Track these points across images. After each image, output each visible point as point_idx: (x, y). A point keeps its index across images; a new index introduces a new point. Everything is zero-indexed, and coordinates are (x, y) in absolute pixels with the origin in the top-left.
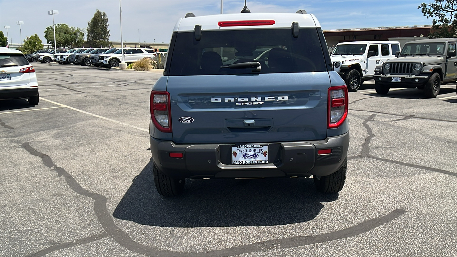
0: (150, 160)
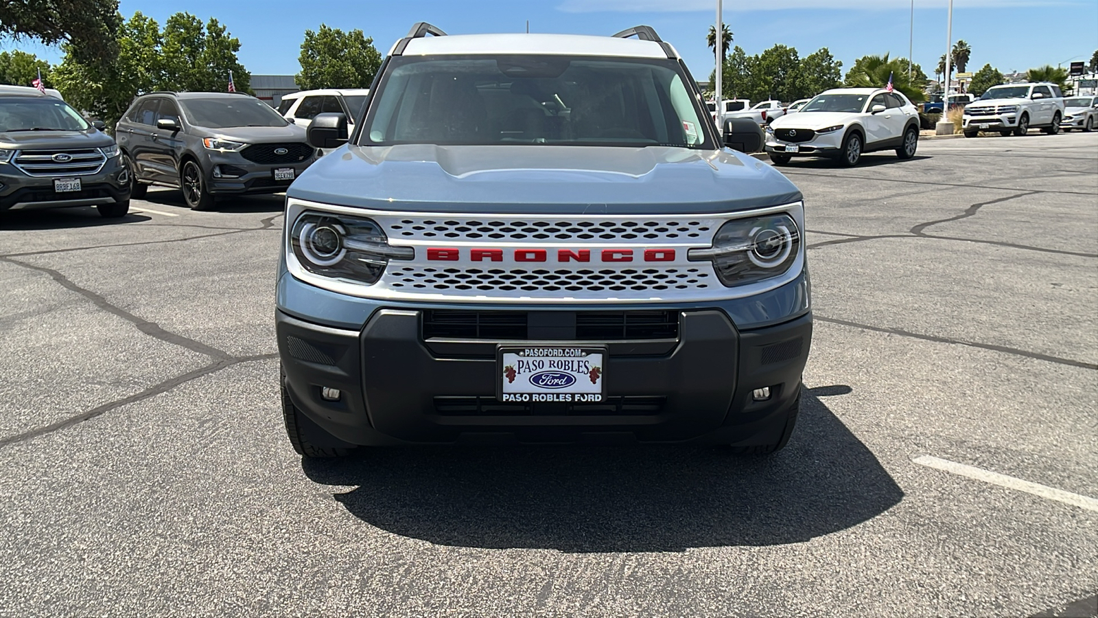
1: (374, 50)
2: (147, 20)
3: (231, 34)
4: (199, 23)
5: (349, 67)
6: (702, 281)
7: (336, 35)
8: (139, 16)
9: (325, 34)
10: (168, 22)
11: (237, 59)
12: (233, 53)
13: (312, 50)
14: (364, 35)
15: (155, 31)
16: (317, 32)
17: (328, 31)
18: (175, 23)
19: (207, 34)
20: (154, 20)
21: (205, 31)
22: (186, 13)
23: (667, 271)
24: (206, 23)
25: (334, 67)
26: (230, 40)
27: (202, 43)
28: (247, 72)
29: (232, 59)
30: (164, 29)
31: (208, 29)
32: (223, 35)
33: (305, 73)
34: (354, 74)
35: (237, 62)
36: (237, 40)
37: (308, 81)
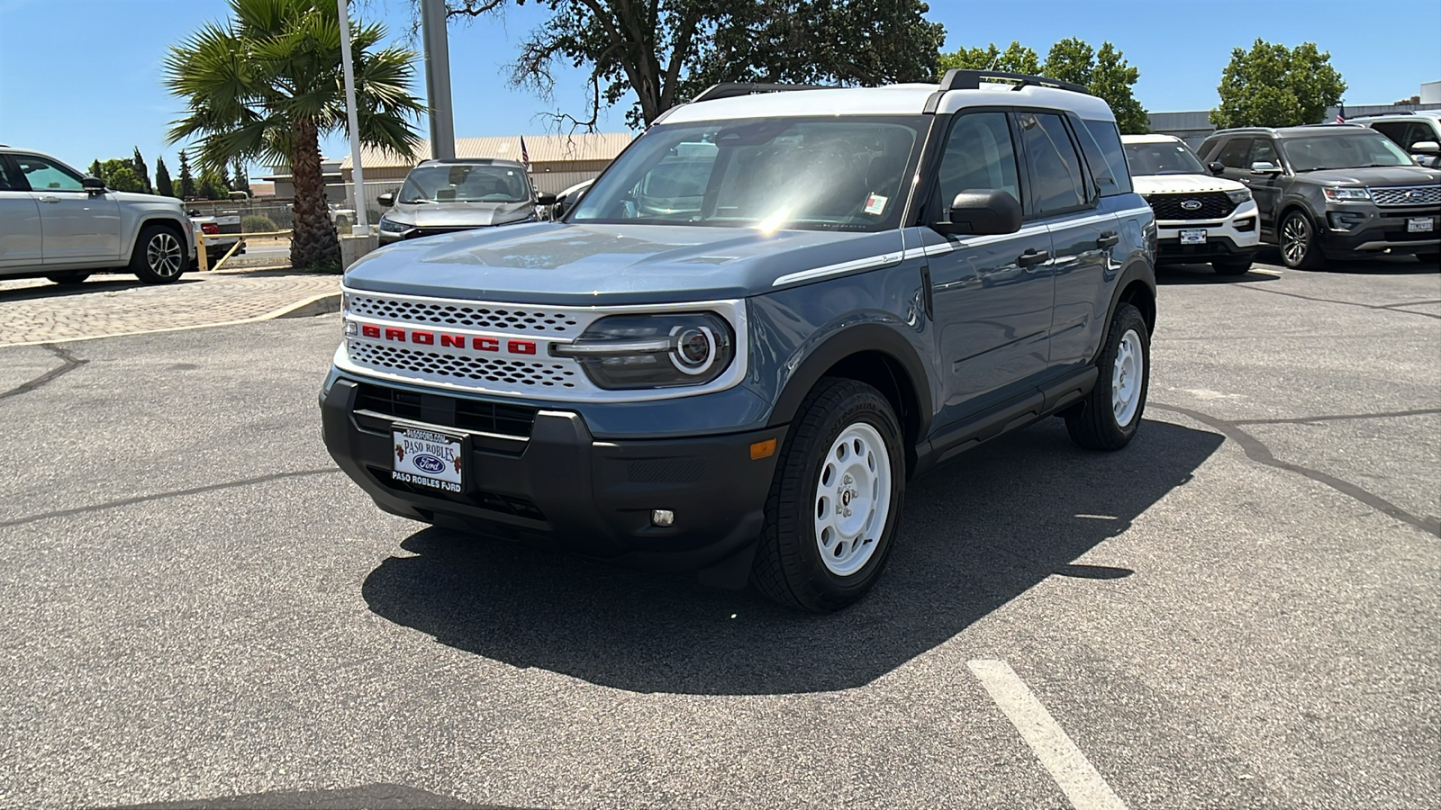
0: (1133, 522)
1: (1330, 69)
2: (1025, 52)
3: (1127, 62)
4: (1089, 50)
5: (1290, 96)
6: (567, 379)
7: (1275, 53)
8: (1015, 47)
9: (1260, 51)
10: (1051, 52)
11: (1132, 94)
12: (1128, 86)
13: (1238, 75)
14: (1318, 51)
15: (1032, 64)
16: (1248, 50)
17: (1265, 48)
18: (1058, 53)
19: (1097, 64)
20: (1032, 51)
21: (1095, 59)
22: (1075, 39)
23: (534, 365)
24: (1097, 49)
25: (1266, 98)
26: (1126, 69)
27: (1090, 76)
28: (1143, 110)
29: (1126, 94)
30: (1045, 61)
31: (1099, 56)
32: (1117, 64)
33: (1225, 107)
34: (1295, 105)
35: (1132, 97)
36: (1136, 68)
37: (1228, 117)
